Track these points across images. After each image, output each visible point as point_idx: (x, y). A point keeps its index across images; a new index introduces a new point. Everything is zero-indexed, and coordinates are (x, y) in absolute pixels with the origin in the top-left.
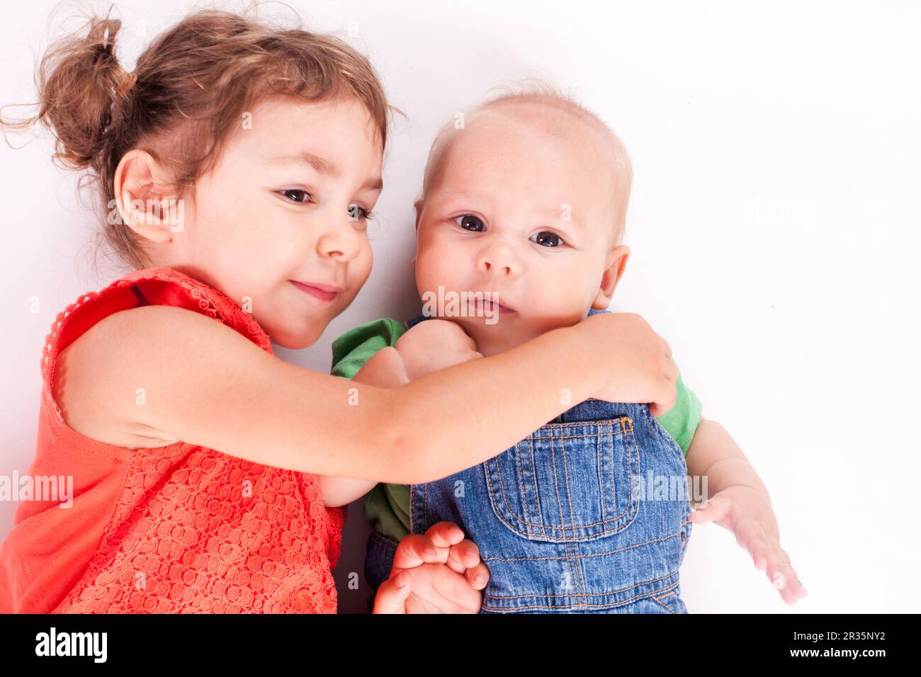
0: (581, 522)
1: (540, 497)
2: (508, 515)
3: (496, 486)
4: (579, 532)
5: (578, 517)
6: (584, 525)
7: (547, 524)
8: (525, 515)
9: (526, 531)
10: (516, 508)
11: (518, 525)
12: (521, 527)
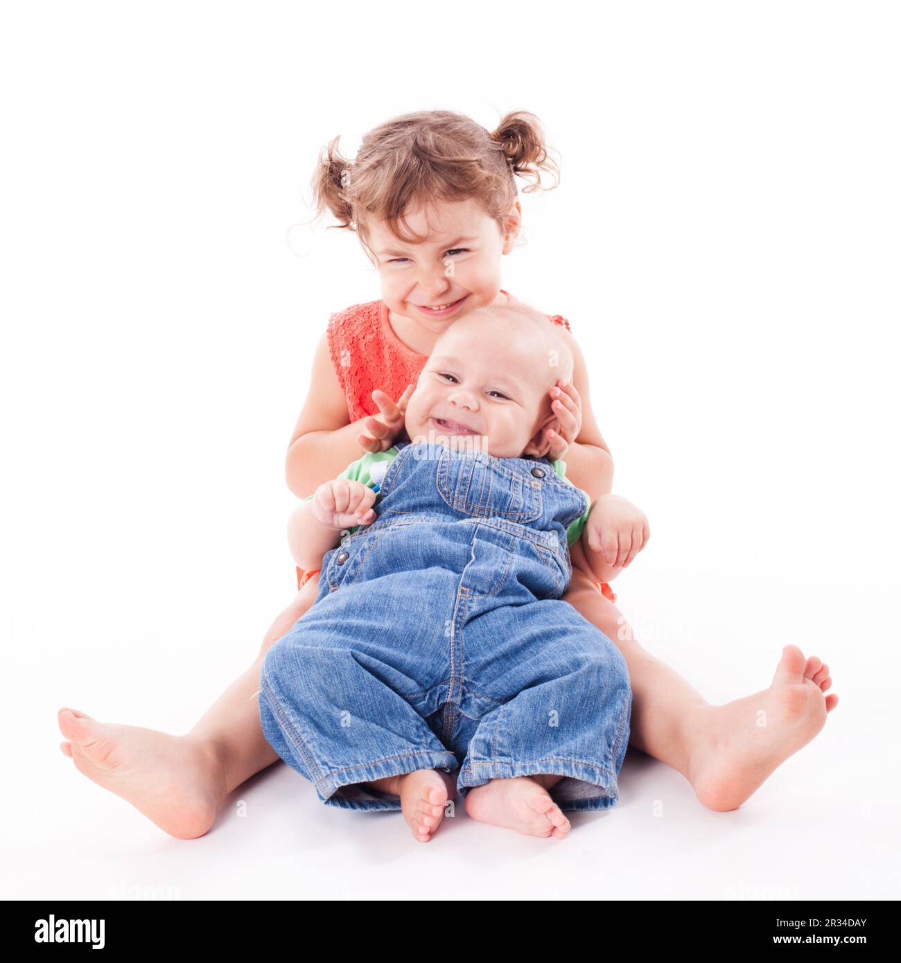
0: (492, 508)
1: (471, 484)
2: (445, 489)
3: (443, 470)
4: (489, 513)
5: (492, 504)
6: (494, 510)
7: (469, 502)
8: (456, 492)
9: (453, 503)
10: (451, 485)
11: (449, 497)
12: (451, 499)
